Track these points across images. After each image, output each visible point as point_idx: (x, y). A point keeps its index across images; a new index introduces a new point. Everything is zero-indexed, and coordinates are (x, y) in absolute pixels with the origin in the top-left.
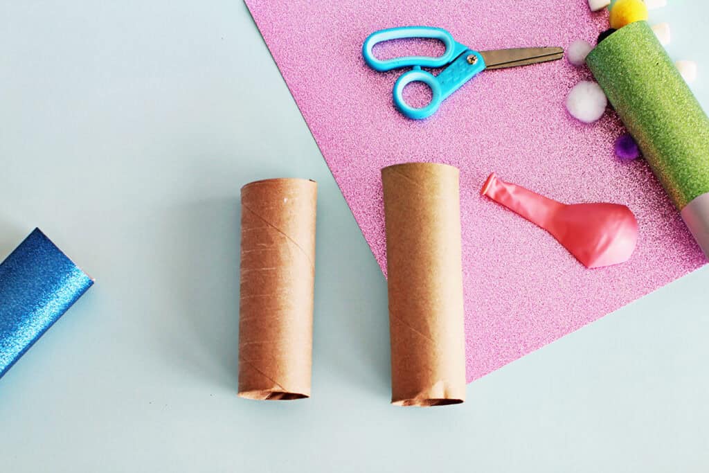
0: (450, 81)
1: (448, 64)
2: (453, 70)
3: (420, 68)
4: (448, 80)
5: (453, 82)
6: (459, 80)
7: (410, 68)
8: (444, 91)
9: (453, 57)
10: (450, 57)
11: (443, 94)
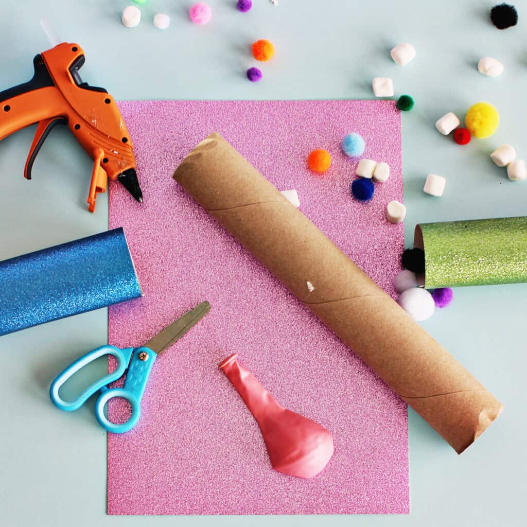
0: (137, 385)
1: (127, 371)
2: (134, 373)
3: (106, 388)
4: (135, 384)
5: (140, 384)
6: (143, 379)
7: (99, 394)
8: (137, 396)
9: (126, 363)
10: (125, 365)
11: (137, 398)
